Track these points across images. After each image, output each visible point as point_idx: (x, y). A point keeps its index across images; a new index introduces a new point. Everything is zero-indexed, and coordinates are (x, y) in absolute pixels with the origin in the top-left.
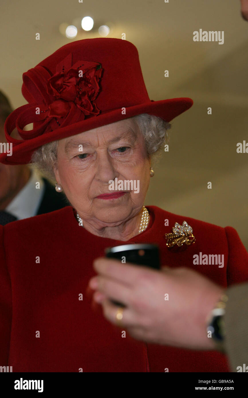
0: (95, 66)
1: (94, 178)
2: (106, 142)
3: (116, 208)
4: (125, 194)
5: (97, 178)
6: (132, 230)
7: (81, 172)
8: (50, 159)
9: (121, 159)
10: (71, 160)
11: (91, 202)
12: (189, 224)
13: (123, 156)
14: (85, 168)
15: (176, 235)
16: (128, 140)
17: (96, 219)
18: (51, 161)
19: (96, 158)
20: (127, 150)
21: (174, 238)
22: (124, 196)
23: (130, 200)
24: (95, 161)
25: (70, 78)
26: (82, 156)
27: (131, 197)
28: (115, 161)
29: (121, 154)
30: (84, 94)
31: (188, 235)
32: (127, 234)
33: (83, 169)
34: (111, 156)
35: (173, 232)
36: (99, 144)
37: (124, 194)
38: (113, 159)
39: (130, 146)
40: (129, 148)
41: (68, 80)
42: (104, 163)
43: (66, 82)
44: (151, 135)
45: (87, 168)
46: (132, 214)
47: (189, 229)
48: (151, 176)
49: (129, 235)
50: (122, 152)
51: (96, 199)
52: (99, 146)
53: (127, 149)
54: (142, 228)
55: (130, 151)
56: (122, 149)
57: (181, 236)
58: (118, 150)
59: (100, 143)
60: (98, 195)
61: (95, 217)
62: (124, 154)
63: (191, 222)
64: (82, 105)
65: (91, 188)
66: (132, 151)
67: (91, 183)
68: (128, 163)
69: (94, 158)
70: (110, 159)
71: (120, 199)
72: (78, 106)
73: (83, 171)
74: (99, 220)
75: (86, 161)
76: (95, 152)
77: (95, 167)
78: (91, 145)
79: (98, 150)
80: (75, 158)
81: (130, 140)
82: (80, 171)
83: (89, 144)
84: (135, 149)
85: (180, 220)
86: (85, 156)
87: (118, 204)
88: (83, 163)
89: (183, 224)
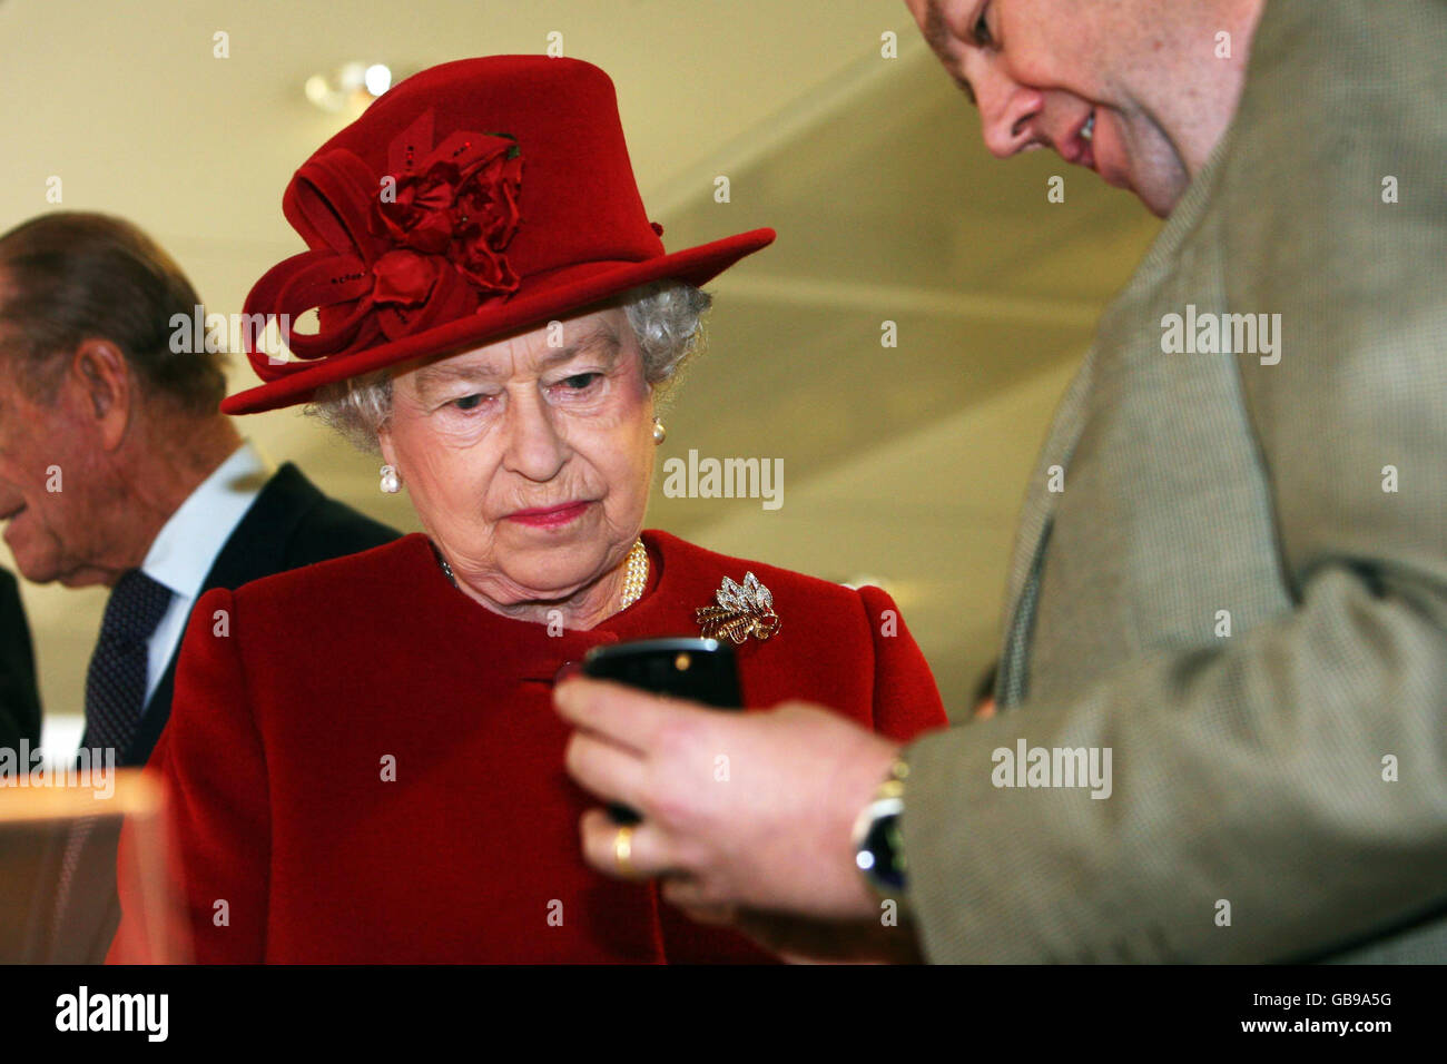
0: (503, 150)
1: (501, 462)
2: (534, 362)
3: (565, 550)
4: (590, 508)
5: (512, 464)
6: (607, 596)
7: (462, 448)
8: (373, 407)
9: (579, 408)
10: (433, 412)
11: (491, 528)
12: (761, 582)
13: (583, 399)
14: (476, 437)
15: (726, 611)
16: (598, 359)
17: (501, 576)
18: (376, 413)
19: (507, 409)
20: (595, 382)
21: (720, 619)
22: (587, 512)
23: (603, 523)
24: (503, 416)
25: (432, 187)
26: (467, 403)
27: (606, 516)
28: (560, 415)
29: (577, 395)
30: (474, 231)
31: (761, 612)
32: (593, 610)
33: (468, 440)
34: (549, 400)
35: (716, 603)
36: (514, 368)
37: (586, 508)
38: (554, 408)
39: (601, 372)
40: (598, 375)
41: (426, 192)
42: (531, 423)
43: (422, 197)
44: (660, 334)
45: (480, 437)
46: (605, 565)
47: (762, 596)
48: (660, 441)
49: (597, 611)
50: (580, 387)
51: (503, 523)
52: (514, 374)
53: (592, 378)
54: (629, 592)
55: (601, 383)
56: (580, 381)
57: (742, 613)
58: (568, 384)
59: (519, 367)
60: (510, 510)
61: (502, 570)
62: (584, 394)
63: (766, 574)
64: (469, 266)
65: (491, 494)
66: (607, 384)
67: (491, 477)
68: (599, 419)
69: (500, 408)
70: (546, 411)
71: (576, 522)
72: (459, 269)
73: (468, 444)
74: (511, 579)
75: (478, 417)
76: (504, 390)
77: (503, 432)
78: (494, 374)
79: (512, 385)
80: (446, 408)
81: (603, 356)
82: (461, 444)
83: (486, 371)
84: (616, 376)
85: (737, 569)
86: (474, 402)
87: (570, 539)
88: (468, 423)
89: (745, 582)
